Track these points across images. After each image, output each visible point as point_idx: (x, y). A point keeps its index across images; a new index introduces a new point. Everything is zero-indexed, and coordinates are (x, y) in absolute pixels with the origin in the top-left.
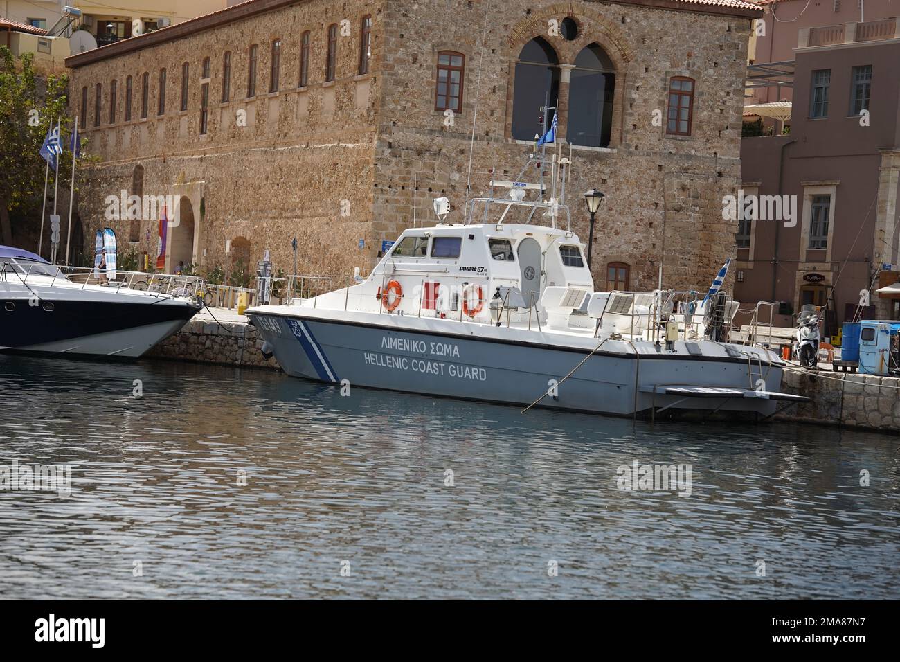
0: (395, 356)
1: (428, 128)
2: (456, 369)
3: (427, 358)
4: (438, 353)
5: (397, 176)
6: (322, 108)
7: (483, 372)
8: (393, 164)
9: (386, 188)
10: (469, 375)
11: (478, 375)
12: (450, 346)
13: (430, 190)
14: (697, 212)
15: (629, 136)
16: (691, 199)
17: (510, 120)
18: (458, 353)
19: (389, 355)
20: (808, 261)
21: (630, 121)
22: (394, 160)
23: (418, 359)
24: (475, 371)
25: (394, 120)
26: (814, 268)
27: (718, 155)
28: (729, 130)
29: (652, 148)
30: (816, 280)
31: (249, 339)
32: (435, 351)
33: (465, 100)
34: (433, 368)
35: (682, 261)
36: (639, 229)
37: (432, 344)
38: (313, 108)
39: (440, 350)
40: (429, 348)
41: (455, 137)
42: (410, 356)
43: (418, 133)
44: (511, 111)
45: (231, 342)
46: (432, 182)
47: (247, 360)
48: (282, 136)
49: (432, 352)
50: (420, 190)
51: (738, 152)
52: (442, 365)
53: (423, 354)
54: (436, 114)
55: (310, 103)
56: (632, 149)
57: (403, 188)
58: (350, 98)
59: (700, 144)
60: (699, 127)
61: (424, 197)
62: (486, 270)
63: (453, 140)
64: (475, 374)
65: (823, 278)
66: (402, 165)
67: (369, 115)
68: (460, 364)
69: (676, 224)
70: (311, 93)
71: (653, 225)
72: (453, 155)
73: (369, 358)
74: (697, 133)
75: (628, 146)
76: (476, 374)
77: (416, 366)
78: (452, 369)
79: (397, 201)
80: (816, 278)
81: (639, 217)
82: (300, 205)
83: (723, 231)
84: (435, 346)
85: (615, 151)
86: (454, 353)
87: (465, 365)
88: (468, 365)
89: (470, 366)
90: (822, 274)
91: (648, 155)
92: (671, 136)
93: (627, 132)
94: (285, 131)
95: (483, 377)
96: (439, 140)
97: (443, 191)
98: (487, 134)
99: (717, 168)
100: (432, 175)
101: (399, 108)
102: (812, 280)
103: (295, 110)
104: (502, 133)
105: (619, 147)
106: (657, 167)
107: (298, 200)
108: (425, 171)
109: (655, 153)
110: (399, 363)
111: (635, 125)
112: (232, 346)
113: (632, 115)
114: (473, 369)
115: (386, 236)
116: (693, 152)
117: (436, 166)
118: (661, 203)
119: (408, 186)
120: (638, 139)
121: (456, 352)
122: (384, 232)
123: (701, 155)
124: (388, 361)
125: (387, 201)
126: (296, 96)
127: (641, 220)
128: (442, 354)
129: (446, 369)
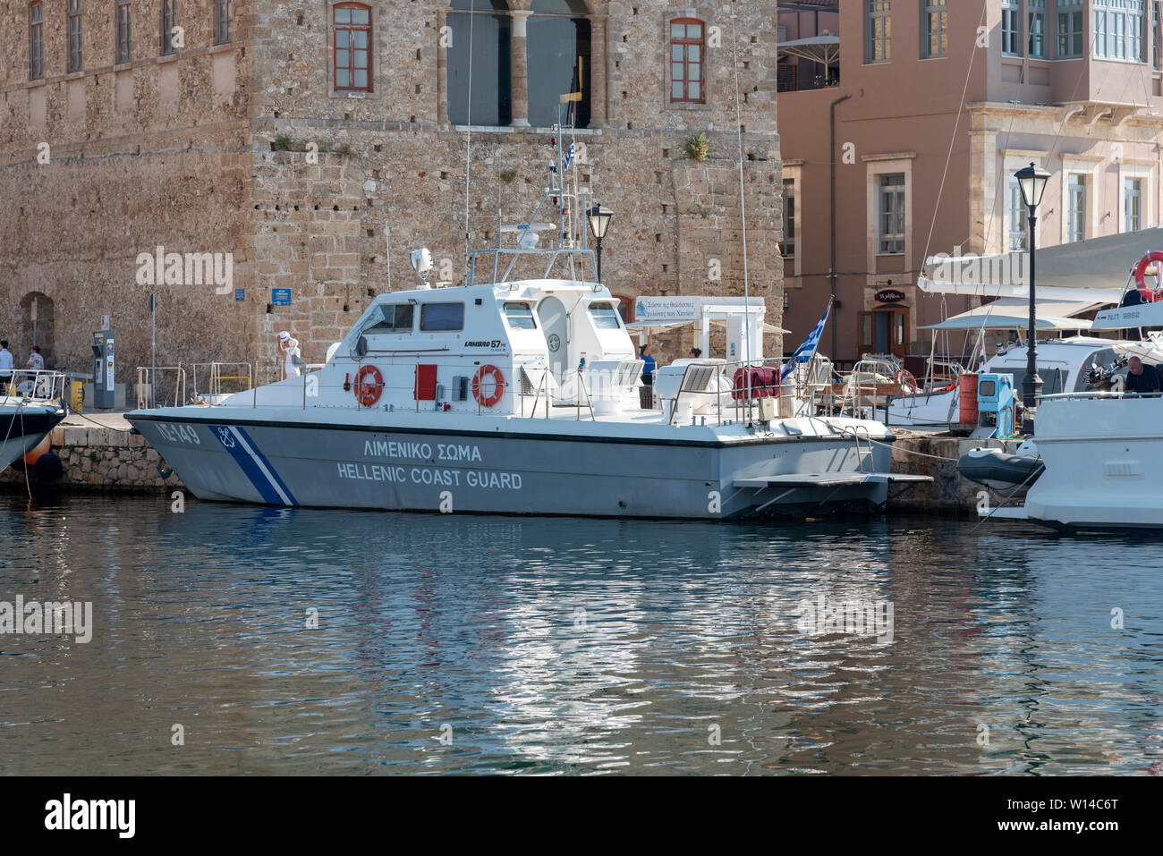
0: (386, 465)
1: (327, 117)
2: (477, 477)
3: (433, 464)
4: (450, 458)
5: (287, 191)
6: (158, 94)
7: (516, 479)
8: (279, 174)
9: (273, 210)
10: (497, 483)
11: (510, 482)
12: (467, 447)
13: (336, 208)
14: (723, 214)
15: (618, 110)
16: (713, 195)
17: (444, 98)
18: (479, 456)
19: (375, 464)
20: (879, 272)
21: (617, 87)
22: (281, 168)
23: (421, 467)
24: (505, 477)
25: (276, 109)
26: (890, 282)
27: (746, 128)
28: (759, 92)
29: (652, 125)
30: (893, 300)
31: (135, 449)
32: (445, 455)
33: (376, 73)
34: (443, 478)
35: (706, 288)
36: (641, 244)
37: (439, 446)
38: (144, 96)
39: (453, 454)
40: (436, 452)
41: (366, 129)
42: (408, 464)
43: (312, 125)
44: (445, 83)
45: (109, 454)
46: (338, 197)
47: (135, 478)
48: (93, 138)
49: (440, 457)
50: (321, 209)
51: (775, 123)
52: (457, 473)
53: (427, 461)
54: (336, 95)
55: (138, 88)
56: (624, 127)
57: (296, 208)
58: (204, 80)
59: (719, 114)
60: (717, 91)
61: (327, 220)
62: (504, 345)
63: (364, 133)
64: (506, 481)
65: (902, 296)
66: (293, 176)
67: (237, 104)
68: (482, 470)
69: (694, 233)
70: (138, 72)
71: (662, 238)
72: (366, 155)
73: (346, 471)
74: (714, 99)
75: (618, 123)
76: (509, 481)
77: (418, 476)
78: (471, 477)
79: (289, 228)
80: (892, 296)
81: (640, 227)
82: (133, 242)
83: (761, 240)
84: (444, 449)
85: (599, 132)
86: (474, 456)
87: (490, 470)
88: (494, 470)
89: (498, 471)
90: (900, 289)
91: (647, 134)
92: (677, 105)
93: (615, 103)
94: (99, 130)
95: (517, 484)
96: (343, 133)
97: (355, 209)
98: (413, 119)
99: (746, 149)
100: (338, 187)
101: (282, 90)
102: (888, 300)
103: (113, 97)
104: (434, 116)
105: (605, 125)
106: (662, 153)
107: (128, 234)
108: (327, 181)
109: (657, 132)
110: (392, 474)
111: (624, 93)
112: (110, 460)
113: (620, 78)
114: (502, 475)
115: (277, 281)
116: (711, 127)
117: (342, 173)
118: (670, 203)
119: (303, 205)
120: (631, 112)
121: (476, 454)
122: (273, 275)
123: (722, 130)
124: (375, 473)
125: (275, 230)
126: (113, 77)
127: (644, 231)
128: (455, 458)
129: (463, 478)
